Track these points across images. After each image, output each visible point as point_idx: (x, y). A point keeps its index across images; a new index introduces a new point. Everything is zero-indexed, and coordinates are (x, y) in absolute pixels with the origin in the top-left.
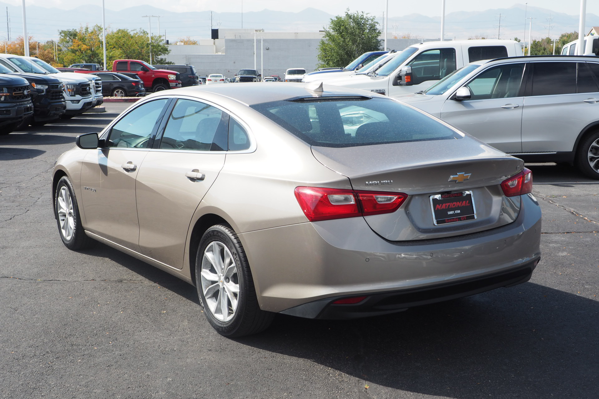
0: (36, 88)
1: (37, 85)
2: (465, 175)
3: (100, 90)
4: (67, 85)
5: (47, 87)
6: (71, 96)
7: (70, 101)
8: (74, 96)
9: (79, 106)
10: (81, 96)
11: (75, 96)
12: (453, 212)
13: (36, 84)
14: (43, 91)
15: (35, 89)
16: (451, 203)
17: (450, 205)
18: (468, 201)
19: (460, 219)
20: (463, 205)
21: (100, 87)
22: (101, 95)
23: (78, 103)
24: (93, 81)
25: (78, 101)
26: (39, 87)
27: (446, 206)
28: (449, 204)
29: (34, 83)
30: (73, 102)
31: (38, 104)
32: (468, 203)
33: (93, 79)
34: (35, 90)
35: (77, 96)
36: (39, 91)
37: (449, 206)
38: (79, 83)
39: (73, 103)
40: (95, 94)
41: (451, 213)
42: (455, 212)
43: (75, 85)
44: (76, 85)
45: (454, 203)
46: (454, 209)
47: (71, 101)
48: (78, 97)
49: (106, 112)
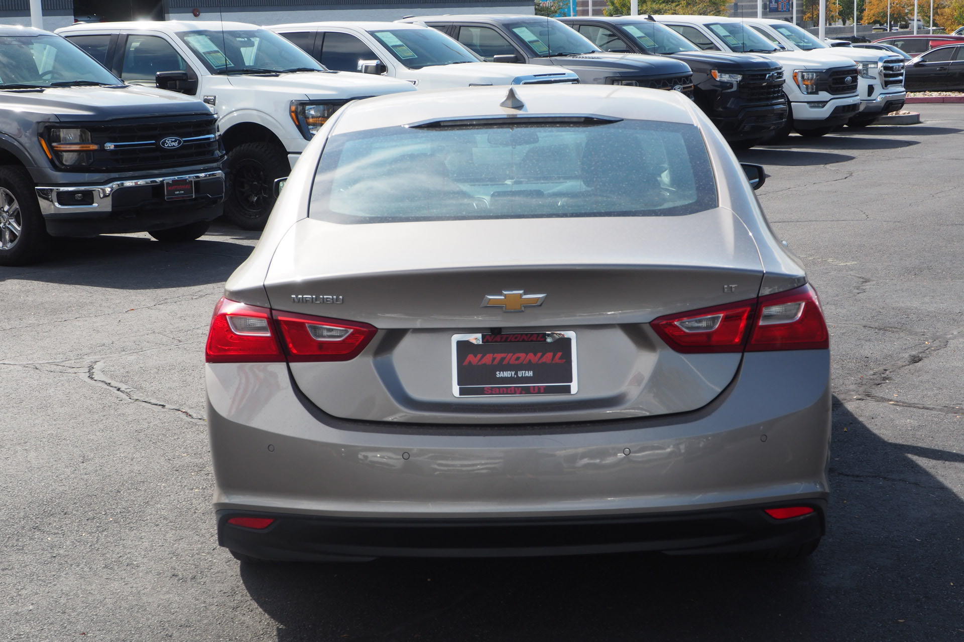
0: (718, 79)
1: (723, 74)
2: (525, 297)
3: (900, 81)
4: (802, 72)
5: (739, 78)
6: (808, 93)
7: (806, 104)
8: (816, 93)
9: (824, 113)
10: (830, 94)
11: (818, 94)
12: (513, 373)
13: (719, 72)
14: (731, 85)
15: (717, 81)
16: (510, 355)
17: (505, 358)
18: (559, 354)
19: (527, 391)
20: (544, 360)
21: (901, 74)
22: (903, 89)
23: (823, 107)
24: (880, 64)
25: (823, 103)
26: (726, 78)
27: (494, 359)
28: (503, 355)
29: (717, 71)
30: (812, 105)
31: (721, 110)
32: (559, 359)
33: (881, 59)
34: (718, 84)
35: (820, 93)
36: (724, 85)
37: (503, 359)
38: (827, 68)
39: (811, 107)
40: (883, 88)
41: (507, 374)
42: (516, 374)
43: (819, 72)
44: (822, 72)
45: (516, 355)
46: (516, 368)
47: (808, 102)
48: (824, 95)
49: (920, 123)
